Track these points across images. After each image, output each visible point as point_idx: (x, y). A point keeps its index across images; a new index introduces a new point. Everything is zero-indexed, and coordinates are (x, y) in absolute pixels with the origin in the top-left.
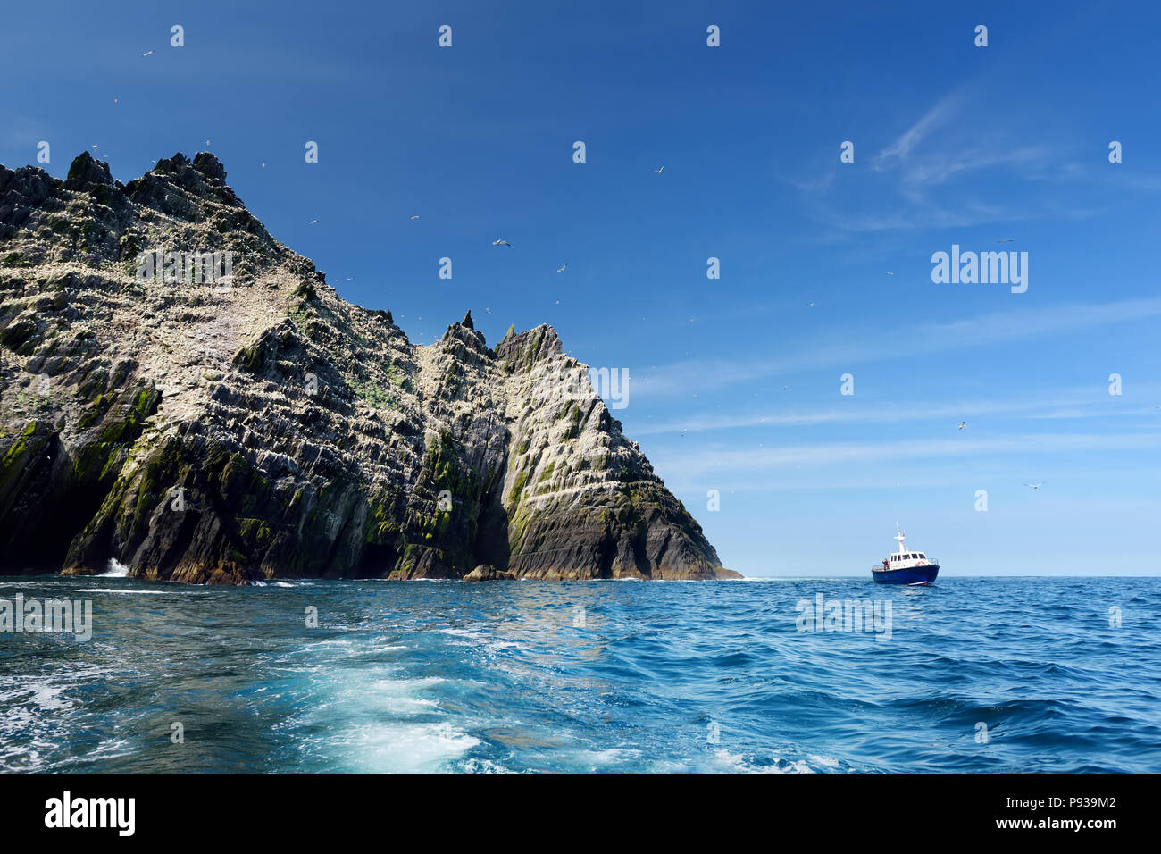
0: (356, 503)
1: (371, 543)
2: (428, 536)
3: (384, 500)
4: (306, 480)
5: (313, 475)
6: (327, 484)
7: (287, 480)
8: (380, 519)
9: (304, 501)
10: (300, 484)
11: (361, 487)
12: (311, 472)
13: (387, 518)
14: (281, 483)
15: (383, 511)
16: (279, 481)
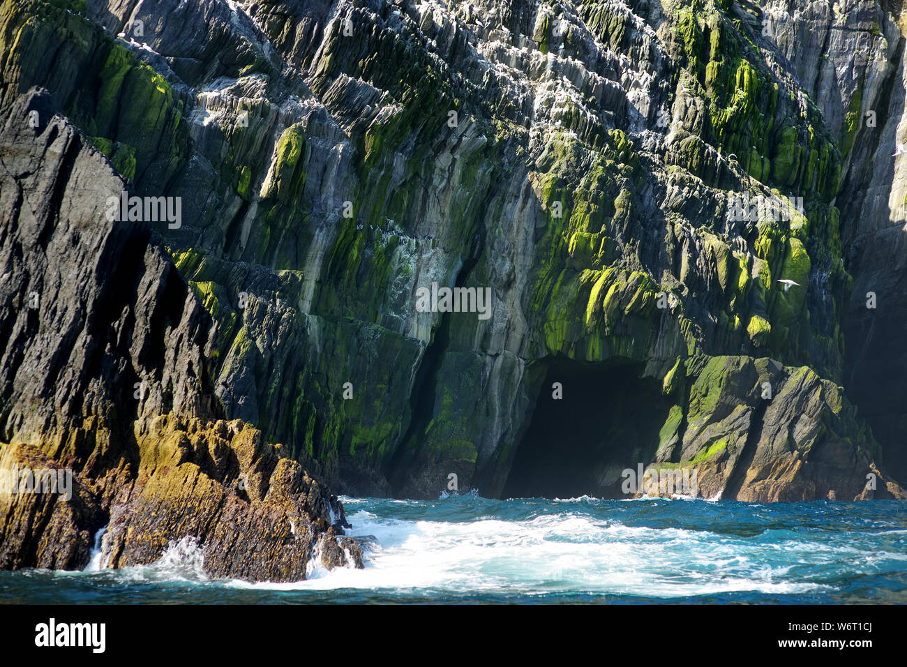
0: (491, 193)
1: (561, 355)
2: (757, 325)
3: (588, 183)
4: (304, 93)
5: (331, 74)
6: (391, 109)
7: (238, 92)
8: (585, 257)
9: (309, 179)
10: (286, 110)
11: (504, 130)
12: (322, 61)
13: (612, 256)
14: (217, 102)
15: (593, 228)
16: (209, 95)
